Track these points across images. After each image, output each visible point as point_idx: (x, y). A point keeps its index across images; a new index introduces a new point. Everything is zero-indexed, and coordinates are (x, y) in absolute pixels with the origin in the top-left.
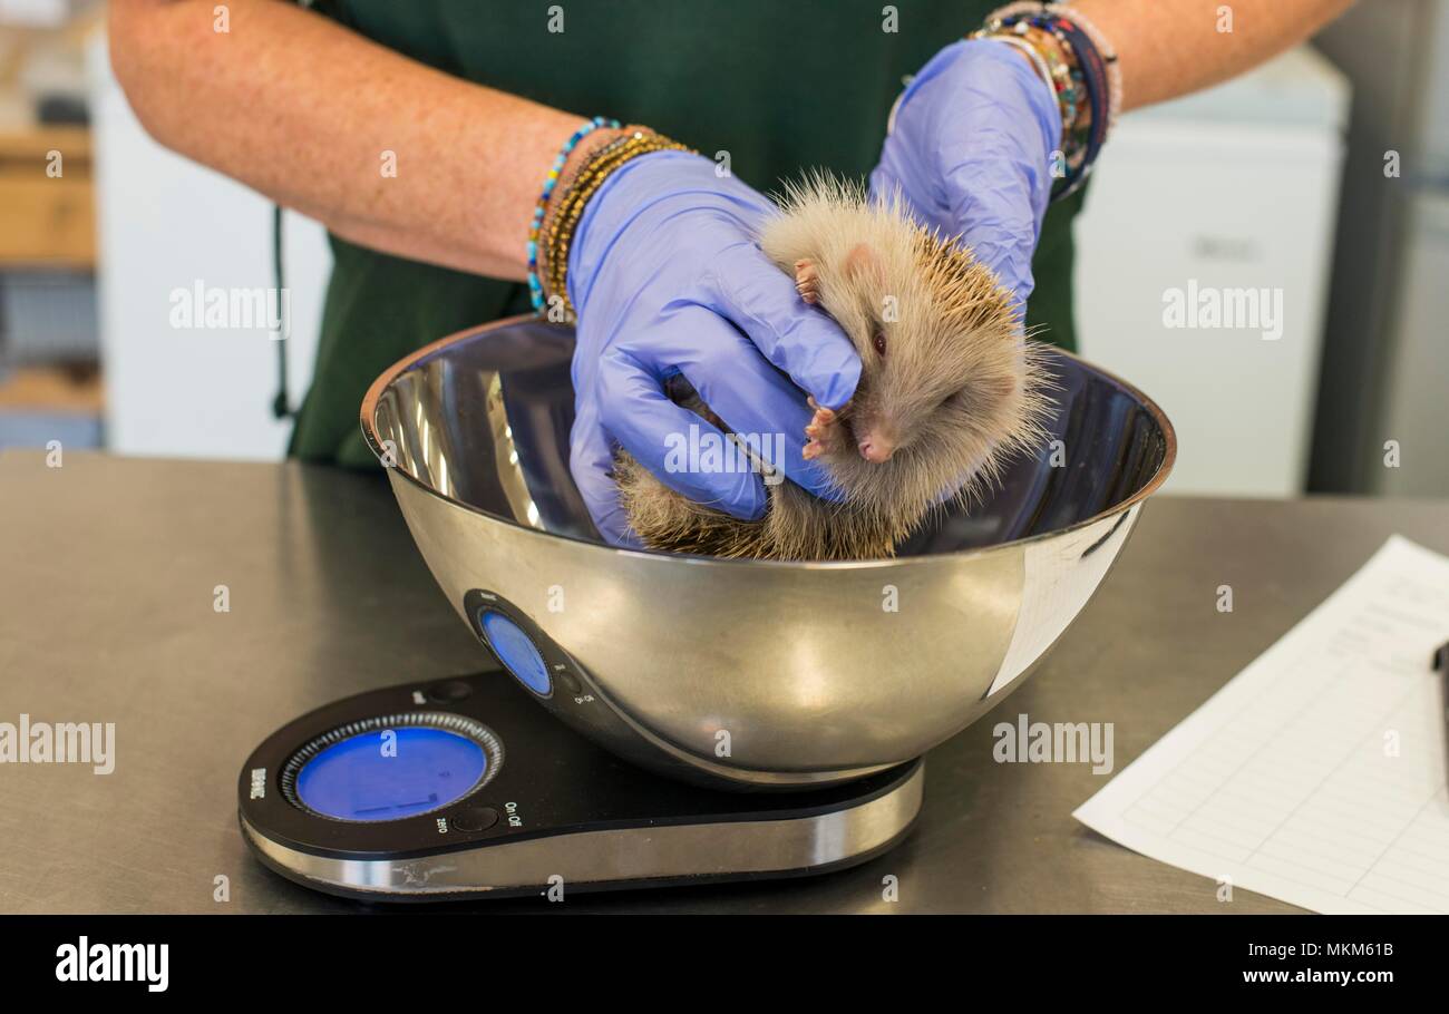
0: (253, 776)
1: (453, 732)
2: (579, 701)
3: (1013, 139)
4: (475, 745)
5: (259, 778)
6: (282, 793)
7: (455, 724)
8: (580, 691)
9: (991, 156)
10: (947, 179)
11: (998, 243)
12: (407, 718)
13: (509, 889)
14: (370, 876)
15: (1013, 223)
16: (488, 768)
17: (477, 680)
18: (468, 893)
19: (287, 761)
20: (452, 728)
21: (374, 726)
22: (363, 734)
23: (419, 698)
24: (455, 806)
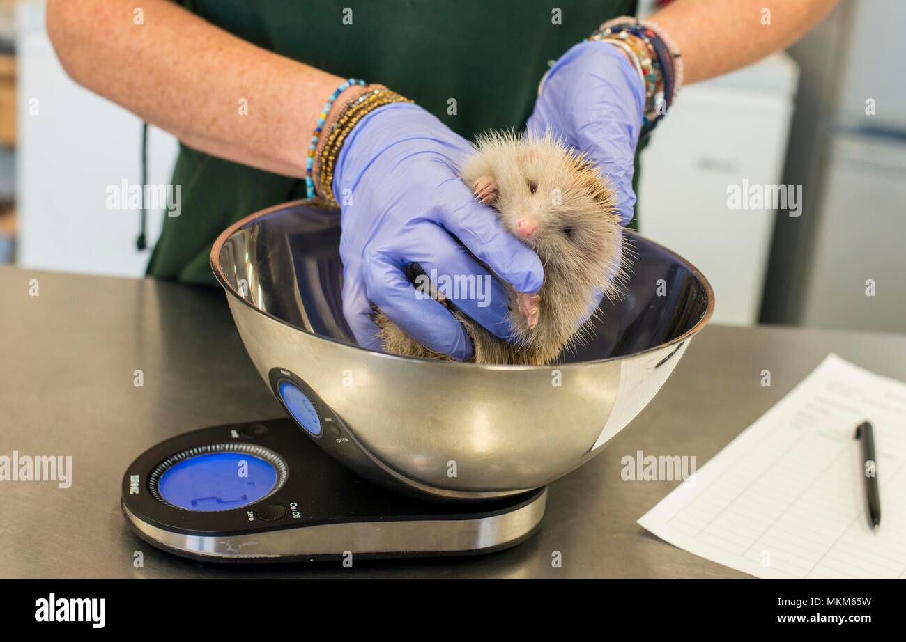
0: (131, 480)
1: (256, 457)
2: (340, 441)
3: (620, 108)
4: (271, 466)
5: (135, 480)
6: (150, 492)
7: (257, 451)
8: (340, 435)
9: (607, 119)
10: (579, 132)
11: (614, 174)
12: (227, 446)
13: (291, 557)
14: (202, 545)
15: (622, 161)
16: (279, 480)
17: (270, 424)
18: (266, 558)
19: (152, 471)
20: (256, 454)
21: (206, 450)
22: (200, 456)
23: (234, 434)
24: (258, 504)
